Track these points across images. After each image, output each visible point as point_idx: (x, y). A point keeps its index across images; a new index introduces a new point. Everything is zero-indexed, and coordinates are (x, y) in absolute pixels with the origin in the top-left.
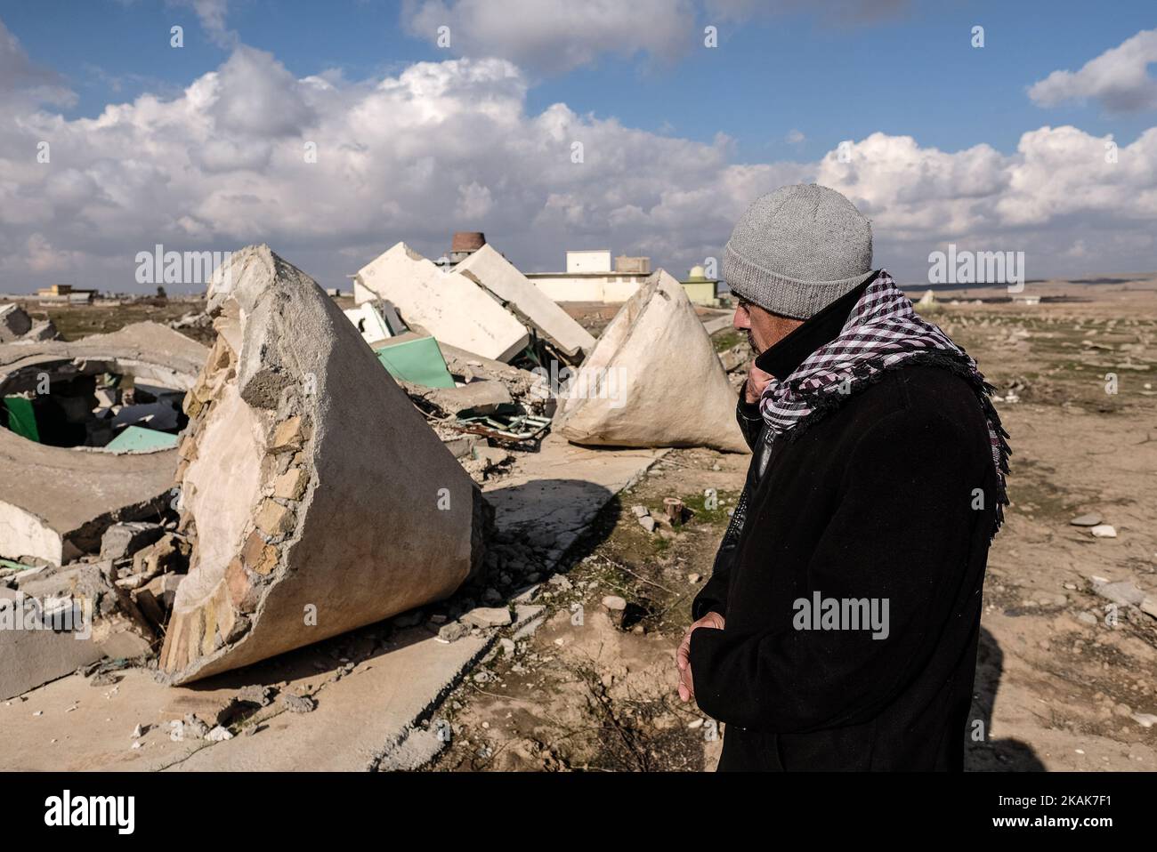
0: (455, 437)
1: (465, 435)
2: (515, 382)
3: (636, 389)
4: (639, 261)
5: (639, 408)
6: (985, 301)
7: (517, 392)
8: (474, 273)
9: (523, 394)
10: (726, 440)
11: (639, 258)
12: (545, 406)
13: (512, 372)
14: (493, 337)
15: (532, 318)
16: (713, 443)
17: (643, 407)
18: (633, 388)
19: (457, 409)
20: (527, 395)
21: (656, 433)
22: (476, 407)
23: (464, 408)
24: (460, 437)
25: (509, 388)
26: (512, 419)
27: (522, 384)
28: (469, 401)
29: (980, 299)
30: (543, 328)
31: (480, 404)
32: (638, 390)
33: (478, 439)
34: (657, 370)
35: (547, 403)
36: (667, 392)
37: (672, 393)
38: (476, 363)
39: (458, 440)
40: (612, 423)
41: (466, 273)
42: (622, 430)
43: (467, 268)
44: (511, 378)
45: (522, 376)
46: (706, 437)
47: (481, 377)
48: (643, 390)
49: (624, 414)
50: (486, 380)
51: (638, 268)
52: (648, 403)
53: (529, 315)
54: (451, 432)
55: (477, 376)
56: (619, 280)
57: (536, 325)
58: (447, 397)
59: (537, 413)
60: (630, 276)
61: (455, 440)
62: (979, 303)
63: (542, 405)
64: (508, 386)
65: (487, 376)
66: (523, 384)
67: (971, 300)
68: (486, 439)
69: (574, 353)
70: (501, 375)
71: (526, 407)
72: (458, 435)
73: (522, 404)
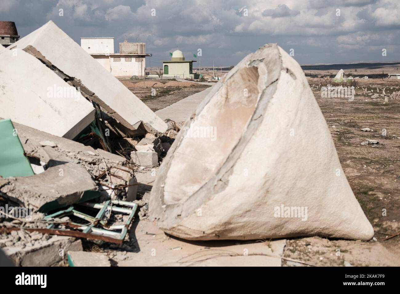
0: (45, 243)
1: (55, 238)
2: (94, 164)
3: (266, 182)
4: (137, 45)
5: (266, 203)
6: (370, 76)
7: (97, 174)
8: (38, 49)
9: (103, 177)
10: (339, 228)
11: (138, 43)
12: (127, 189)
13: (91, 153)
14: (59, 113)
15: (96, 94)
16: (326, 232)
17: (270, 202)
18: (264, 181)
19: (39, 203)
20: (108, 177)
21: (277, 227)
22: (61, 198)
23: (48, 200)
24: (50, 241)
25: (89, 171)
26: (97, 206)
27: (101, 165)
28: (53, 191)
29: (367, 76)
30: (107, 103)
31: (65, 194)
32: (267, 184)
33: (71, 242)
34: (288, 160)
35: (130, 185)
36: (295, 184)
37: (300, 184)
38: (50, 143)
39: (49, 246)
40: (234, 221)
41: (30, 50)
42: (243, 227)
43: (31, 44)
44: (90, 160)
45: (101, 157)
46: (322, 227)
47: (58, 160)
48: (272, 184)
49: (249, 211)
50: (63, 163)
51: (137, 50)
52: (276, 197)
53: (93, 91)
54: (39, 236)
55: (54, 159)
56: (123, 59)
57: (100, 100)
58: (27, 188)
59: (120, 197)
60: (131, 56)
61: (45, 247)
62: (366, 78)
63: (124, 188)
64: (88, 168)
65: (63, 159)
66: (103, 165)
67: (362, 76)
68: (79, 241)
69: (136, 127)
70: (79, 156)
71: (110, 192)
72: (48, 239)
73: (104, 188)
